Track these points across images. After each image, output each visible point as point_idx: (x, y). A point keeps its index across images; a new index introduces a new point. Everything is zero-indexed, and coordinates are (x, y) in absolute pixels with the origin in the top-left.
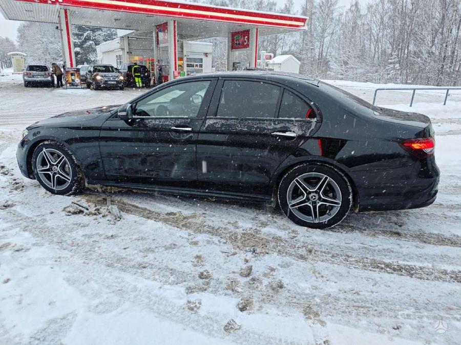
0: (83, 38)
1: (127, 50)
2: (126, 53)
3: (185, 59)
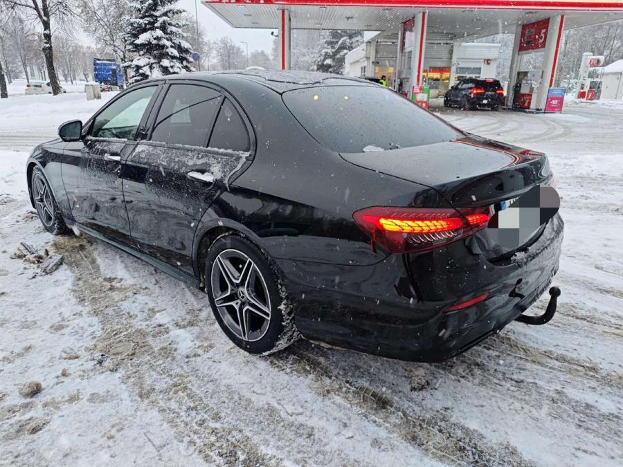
0: (337, 46)
1: (373, 58)
2: (371, 63)
3: (453, 69)
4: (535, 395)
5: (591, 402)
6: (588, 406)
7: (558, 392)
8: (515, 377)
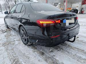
1: (60, 7)
3: (72, 8)
4: (71, 54)
5: (81, 56)
6: (80, 57)
7: (75, 54)
8: (68, 51)
